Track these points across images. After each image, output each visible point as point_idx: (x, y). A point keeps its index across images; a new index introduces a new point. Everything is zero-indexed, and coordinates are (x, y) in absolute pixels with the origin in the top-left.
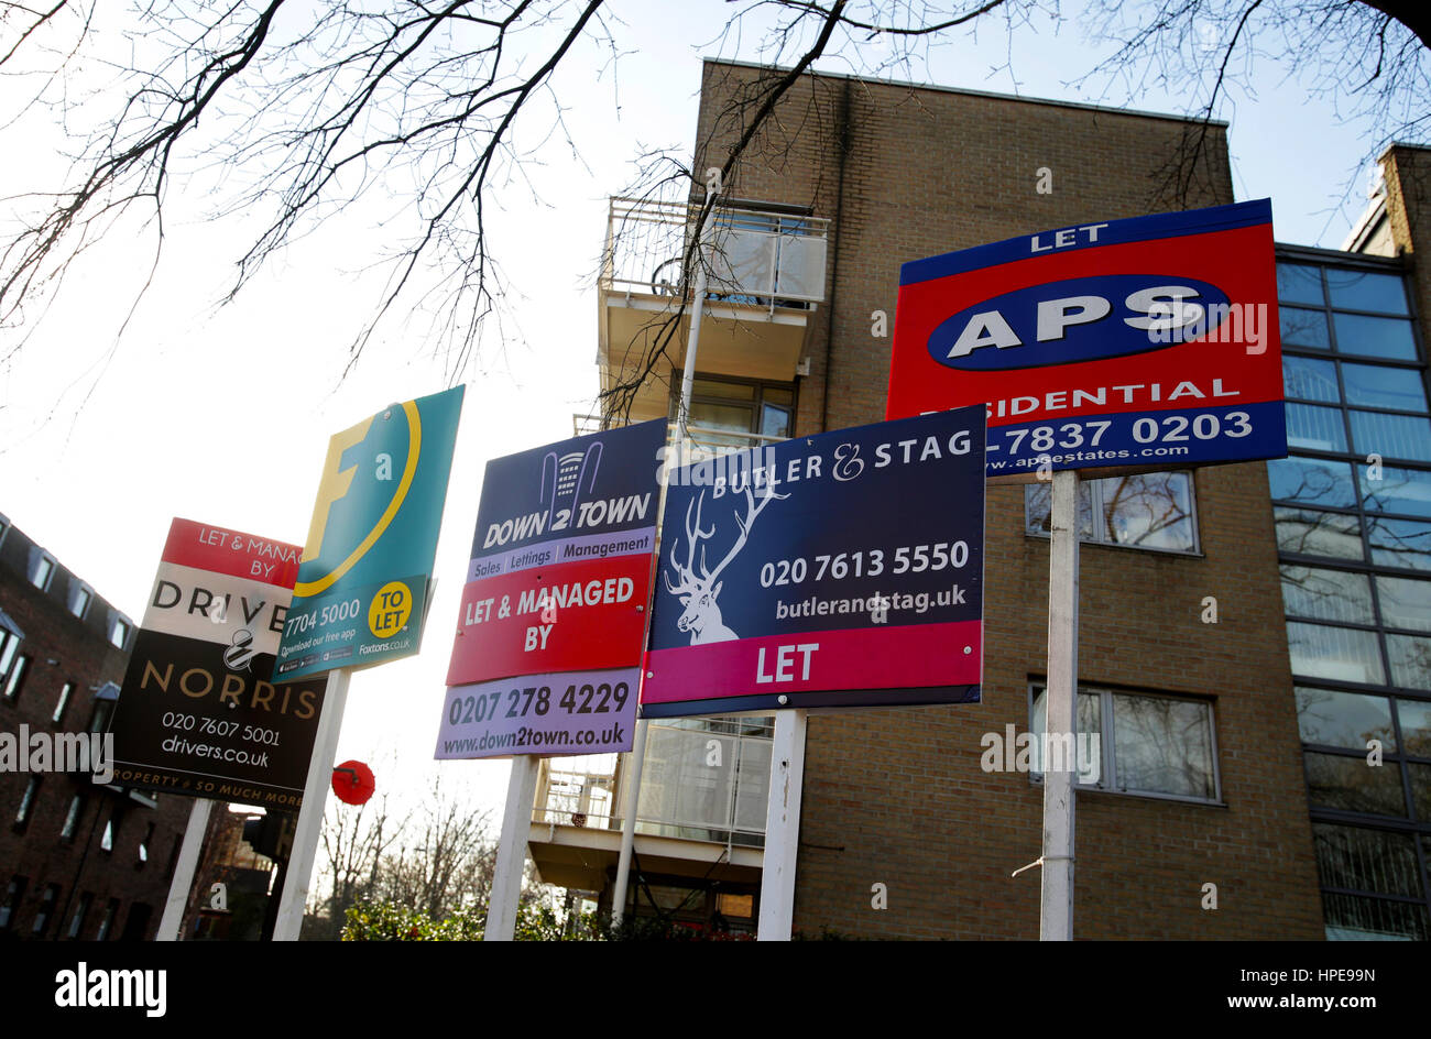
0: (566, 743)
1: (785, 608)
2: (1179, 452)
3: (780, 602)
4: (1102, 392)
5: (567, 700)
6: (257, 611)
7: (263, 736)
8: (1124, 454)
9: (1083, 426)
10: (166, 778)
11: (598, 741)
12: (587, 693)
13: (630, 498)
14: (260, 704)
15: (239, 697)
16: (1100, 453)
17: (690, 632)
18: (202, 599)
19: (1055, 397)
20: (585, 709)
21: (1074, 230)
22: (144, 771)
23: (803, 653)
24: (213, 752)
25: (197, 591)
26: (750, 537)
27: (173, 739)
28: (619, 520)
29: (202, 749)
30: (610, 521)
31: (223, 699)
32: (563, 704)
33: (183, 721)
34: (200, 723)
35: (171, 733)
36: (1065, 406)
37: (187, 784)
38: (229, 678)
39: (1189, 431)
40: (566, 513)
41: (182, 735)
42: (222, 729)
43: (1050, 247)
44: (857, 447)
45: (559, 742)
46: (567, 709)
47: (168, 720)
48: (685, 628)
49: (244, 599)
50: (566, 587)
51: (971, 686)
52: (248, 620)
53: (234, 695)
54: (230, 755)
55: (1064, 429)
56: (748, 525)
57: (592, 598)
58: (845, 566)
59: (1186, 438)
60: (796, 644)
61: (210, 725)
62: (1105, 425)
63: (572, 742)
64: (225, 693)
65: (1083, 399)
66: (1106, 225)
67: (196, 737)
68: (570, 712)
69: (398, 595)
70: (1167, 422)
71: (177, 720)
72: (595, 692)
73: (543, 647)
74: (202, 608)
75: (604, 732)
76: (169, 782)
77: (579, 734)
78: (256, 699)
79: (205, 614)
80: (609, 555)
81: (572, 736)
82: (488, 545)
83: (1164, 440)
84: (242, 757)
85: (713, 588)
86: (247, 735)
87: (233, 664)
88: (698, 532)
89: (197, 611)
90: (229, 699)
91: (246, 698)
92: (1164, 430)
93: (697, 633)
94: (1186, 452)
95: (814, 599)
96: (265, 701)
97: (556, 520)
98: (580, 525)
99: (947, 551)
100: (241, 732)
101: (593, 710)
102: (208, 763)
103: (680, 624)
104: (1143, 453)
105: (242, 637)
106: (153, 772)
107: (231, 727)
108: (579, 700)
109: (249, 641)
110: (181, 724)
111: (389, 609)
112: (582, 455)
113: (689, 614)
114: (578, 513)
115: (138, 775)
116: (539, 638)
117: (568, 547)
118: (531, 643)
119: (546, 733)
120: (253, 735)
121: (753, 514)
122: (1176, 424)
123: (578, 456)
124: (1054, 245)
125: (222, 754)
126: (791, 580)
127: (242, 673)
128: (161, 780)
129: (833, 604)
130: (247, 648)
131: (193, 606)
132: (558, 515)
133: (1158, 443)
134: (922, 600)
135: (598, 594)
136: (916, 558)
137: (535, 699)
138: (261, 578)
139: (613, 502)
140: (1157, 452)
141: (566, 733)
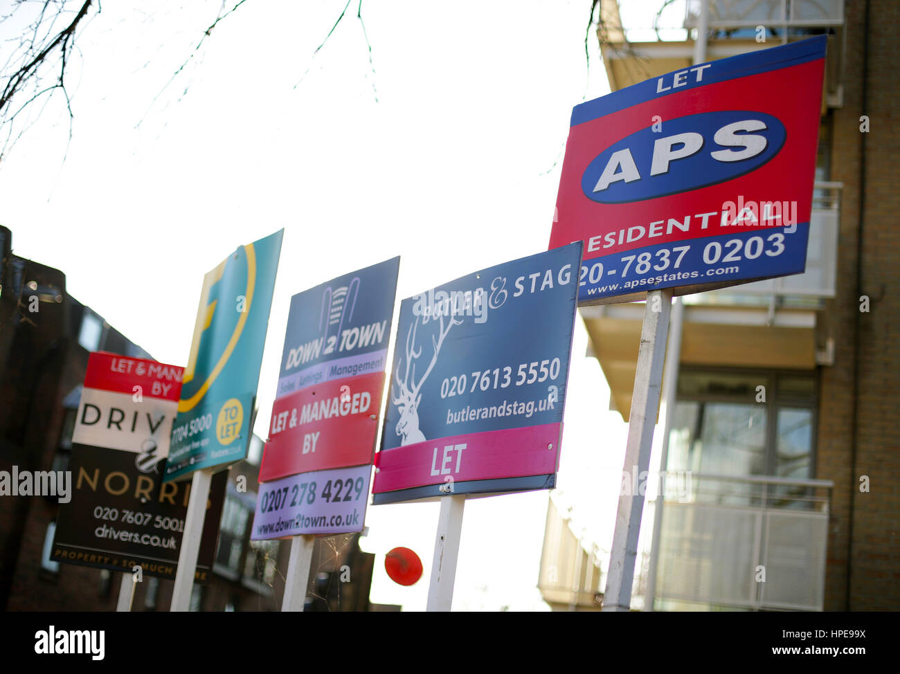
0: (324, 525)
1: (452, 415)
2: (732, 272)
3: (449, 411)
4: (687, 219)
5: (326, 492)
6: (159, 424)
7: (171, 524)
8: (695, 274)
9: (671, 250)
10: (100, 558)
11: (343, 524)
12: (339, 486)
13: (374, 325)
14: (166, 499)
15: (150, 494)
16: (679, 274)
17: (402, 435)
18: (117, 417)
19: (656, 226)
20: (337, 499)
21: (686, 72)
22: (84, 552)
23: (457, 451)
24: (133, 537)
25: (113, 410)
26: (439, 357)
27: (103, 527)
28: (366, 344)
29: (125, 535)
30: (360, 346)
31: (137, 495)
32: (324, 495)
33: (109, 513)
34: (121, 515)
35: (101, 523)
36: (661, 234)
37: (116, 562)
38: (141, 479)
39: (741, 252)
40: (333, 340)
41: (109, 524)
42: (139, 519)
43: (669, 88)
44: (505, 279)
45: (320, 525)
46: (325, 499)
47: (99, 512)
48: (399, 432)
49: (148, 416)
50: (329, 401)
51: (550, 475)
52: (153, 430)
53: (146, 492)
54: (146, 539)
55: (658, 254)
56: (439, 347)
57: (345, 409)
58: (488, 379)
59: (738, 258)
60: (454, 444)
61: (129, 517)
62: (686, 249)
63: (328, 525)
64: (139, 491)
65: (674, 227)
66: (709, 66)
67: (119, 525)
68: (328, 501)
69: (234, 410)
70: (728, 245)
71: (105, 512)
72: (344, 485)
73: (313, 450)
74: (118, 423)
75: (348, 516)
76: (103, 561)
77: (332, 519)
78: (163, 495)
79: (119, 428)
80: (359, 373)
81: (328, 521)
82: (288, 367)
83: (724, 261)
84: (155, 541)
85: (416, 400)
86: (158, 523)
87: (144, 468)
88: (413, 353)
89: (114, 426)
90: (142, 495)
91: (155, 493)
92: (725, 251)
93: (406, 436)
94: (737, 271)
95: (468, 407)
96: (170, 497)
97: (327, 345)
98: (341, 349)
99: (548, 366)
100: (153, 521)
101: (342, 499)
102: (130, 546)
103: (397, 429)
104: (708, 274)
105: (148, 446)
106: (90, 553)
107: (145, 518)
108: (334, 491)
109: (154, 449)
110: (108, 516)
111: (230, 421)
112: (346, 289)
113: (402, 421)
114: (340, 339)
115: (80, 555)
116: (311, 443)
117: (333, 368)
118: (307, 447)
119: (312, 518)
120: (162, 524)
121: (442, 336)
122: (734, 246)
123: (343, 291)
124: (672, 87)
125: (140, 538)
126: (457, 393)
127: (151, 474)
128: (97, 559)
129: (479, 411)
130: (154, 454)
131: (110, 422)
132: (329, 341)
133: (720, 264)
134: (530, 408)
135: (348, 406)
136: (530, 373)
137: (308, 492)
138: (161, 396)
139: (363, 328)
140: (717, 273)
141: (325, 518)
